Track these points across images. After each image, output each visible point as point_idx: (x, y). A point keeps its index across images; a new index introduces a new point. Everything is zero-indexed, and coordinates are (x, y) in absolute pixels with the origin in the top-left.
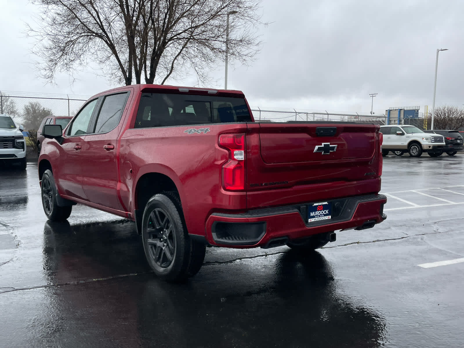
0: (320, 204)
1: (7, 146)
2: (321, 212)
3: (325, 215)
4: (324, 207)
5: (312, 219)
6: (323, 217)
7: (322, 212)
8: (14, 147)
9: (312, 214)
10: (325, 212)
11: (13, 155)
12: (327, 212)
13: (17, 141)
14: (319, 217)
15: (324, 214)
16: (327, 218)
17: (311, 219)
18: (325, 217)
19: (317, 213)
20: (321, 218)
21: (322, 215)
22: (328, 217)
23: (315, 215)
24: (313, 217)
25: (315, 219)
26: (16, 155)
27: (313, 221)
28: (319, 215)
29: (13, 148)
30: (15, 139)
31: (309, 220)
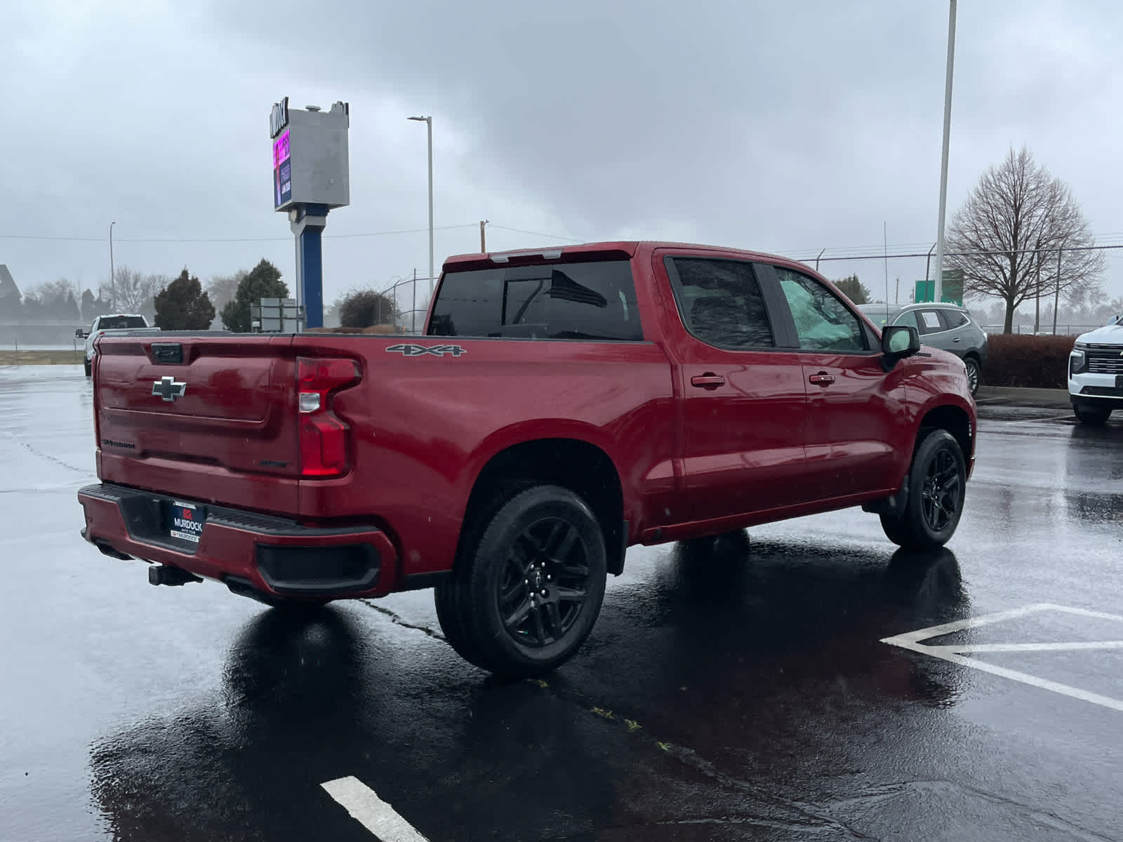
0: (185, 505)
2: (190, 525)
3: (197, 533)
4: (193, 516)
6: (192, 536)
7: (192, 525)
9: (177, 522)
10: (197, 526)
12: (200, 527)
14: (189, 533)
16: (197, 539)
17: (175, 532)
18: (195, 537)
19: (184, 523)
21: (193, 530)
23: (181, 526)
24: (179, 529)
25: (181, 533)
27: (179, 536)
28: (188, 530)
31: (173, 533)
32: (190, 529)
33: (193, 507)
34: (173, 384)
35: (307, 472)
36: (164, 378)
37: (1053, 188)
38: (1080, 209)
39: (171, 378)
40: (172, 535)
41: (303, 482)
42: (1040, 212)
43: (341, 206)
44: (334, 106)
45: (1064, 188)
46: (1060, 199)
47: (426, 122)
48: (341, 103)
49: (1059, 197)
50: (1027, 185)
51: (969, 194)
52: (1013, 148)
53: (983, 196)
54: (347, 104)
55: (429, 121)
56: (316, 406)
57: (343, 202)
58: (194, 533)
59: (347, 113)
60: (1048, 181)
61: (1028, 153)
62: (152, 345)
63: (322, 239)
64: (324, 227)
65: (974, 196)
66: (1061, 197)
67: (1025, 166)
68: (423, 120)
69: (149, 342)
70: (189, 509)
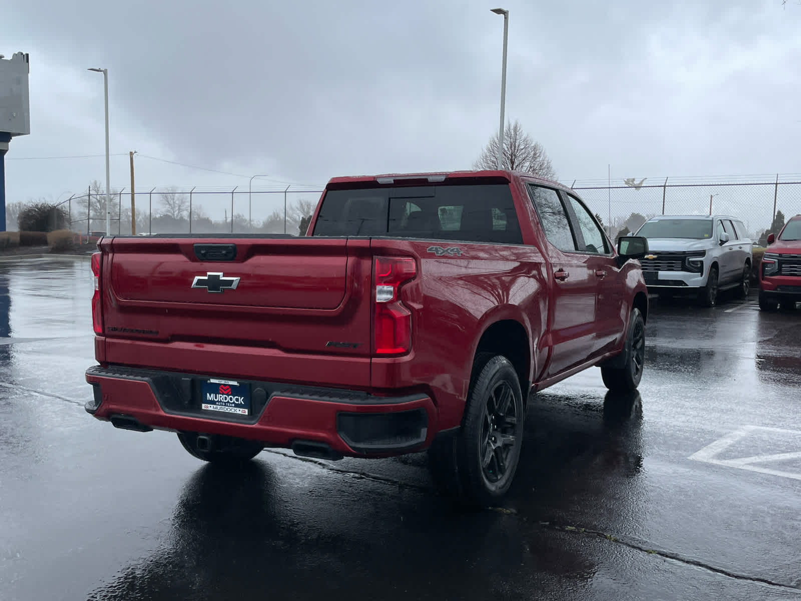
0: (223, 382)
1: (673, 266)
2: (228, 399)
3: (237, 406)
4: (233, 391)
5: (209, 405)
6: (231, 408)
7: (231, 399)
8: (684, 269)
9: (211, 397)
10: (237, 400)
11: (681, 282)
12: (241, 400)
13: (690, 260)
14: (225, 405)
15: (234, 403)
16: (239, 411)
17: (206, 405)
18: (236, 409)
19: (220, 397)
20: (227, 408)
21: (232, 403)
22: (241, 409)
23: (216, 400)
24: (213, 402)
25: (215, 406)
26: (685, 282)
27: (211, 409)
28: (225, 403)
29: (682, 270)
30: (686, 257)
31: (204, 406)
32: (228, 402)
33: (235, 383)
34: (222, 278)
35: (379, 351)
36: (209, 273)
37: (535, 148)
38: (552, 163)
39: (221, 274)
40: (203, 408)
41: (374, 360)
42: (527, 164)
43: (22, 134)
44: (15, 55)
45: (541, 148)
46: (538, 156)
47: (102, 73)
48: (22, 54)
49: (538, 155)
50: (519, 146)
51: (483, 150)
52: (510, 122)
53: (491, 151)
54: (27, 55)
55: (105, 72)
56: (390, 297)
57: (24, 130)
58: (233, 405)
59: (28, 61)
60: (532, 143)
61: (518, 126)
62: (195, 245)
63: (5, 160)
64: (7, 151)
65: (486, 151)
66: (540, 154)
67: (518, 133)
68: (101, 71)
69: (193, 242)
70: (230, 385)
